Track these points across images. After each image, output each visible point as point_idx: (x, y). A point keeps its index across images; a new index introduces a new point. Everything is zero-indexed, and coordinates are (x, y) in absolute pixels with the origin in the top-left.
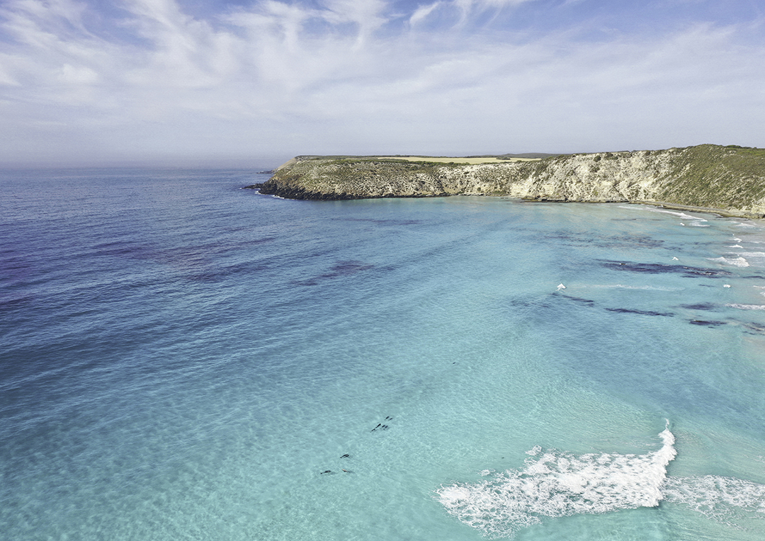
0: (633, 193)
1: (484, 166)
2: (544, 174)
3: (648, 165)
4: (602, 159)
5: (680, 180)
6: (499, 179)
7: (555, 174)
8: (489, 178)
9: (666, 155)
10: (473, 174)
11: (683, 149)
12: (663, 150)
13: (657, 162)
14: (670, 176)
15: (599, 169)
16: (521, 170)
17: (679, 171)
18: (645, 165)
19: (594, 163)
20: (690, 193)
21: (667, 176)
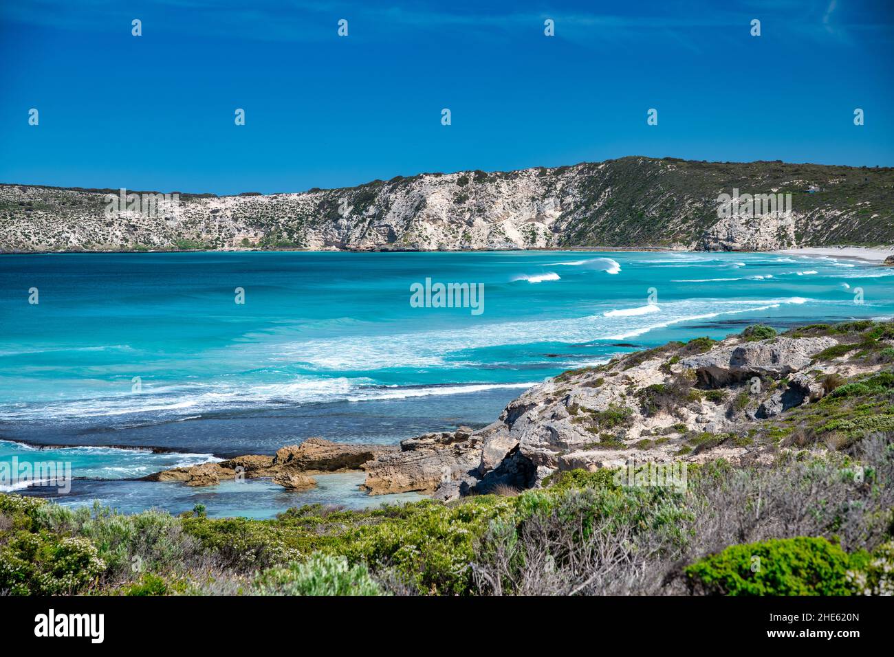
0: (527, 238)
1: (248, 199)
2: (372, 210)
3: (548, 191)
4: (471, 182)
5: (600, 212)
6: (282, 221)
7: (394, 208)
8: (263, 221)
9: (574, 175)
10: (229, 213)
11: (599, 164)
12: (567, 168)
13: (559, 186)
14: (583, 208)
15: (467, 198)
16: (321, 205)
17: (596, 198)
18: (542, 191)
19: (458, 189)
20: (617, 230)
21: (577, 207)
